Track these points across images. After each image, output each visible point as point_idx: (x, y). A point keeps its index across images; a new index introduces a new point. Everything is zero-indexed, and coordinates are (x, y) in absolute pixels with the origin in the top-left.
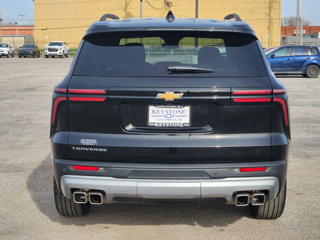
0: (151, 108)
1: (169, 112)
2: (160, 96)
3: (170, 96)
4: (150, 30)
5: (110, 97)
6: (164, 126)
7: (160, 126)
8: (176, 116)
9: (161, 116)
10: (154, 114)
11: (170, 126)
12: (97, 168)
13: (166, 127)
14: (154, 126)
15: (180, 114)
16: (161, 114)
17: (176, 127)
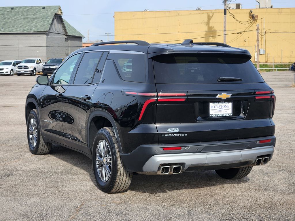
0: (211, 104)
1: (220, 106)
3: (224, 96)
5: (189, 98)
6: (218, 116)
7: (216, 116)
8: (225, 109)
9: (216, 110)
10: (213, 109)
11: (222, 116)
12: (180, 148)
13: (219, 117)
14: (213, 117)
15: (226, 108)
16: (216, 108)
17: (225, 116)
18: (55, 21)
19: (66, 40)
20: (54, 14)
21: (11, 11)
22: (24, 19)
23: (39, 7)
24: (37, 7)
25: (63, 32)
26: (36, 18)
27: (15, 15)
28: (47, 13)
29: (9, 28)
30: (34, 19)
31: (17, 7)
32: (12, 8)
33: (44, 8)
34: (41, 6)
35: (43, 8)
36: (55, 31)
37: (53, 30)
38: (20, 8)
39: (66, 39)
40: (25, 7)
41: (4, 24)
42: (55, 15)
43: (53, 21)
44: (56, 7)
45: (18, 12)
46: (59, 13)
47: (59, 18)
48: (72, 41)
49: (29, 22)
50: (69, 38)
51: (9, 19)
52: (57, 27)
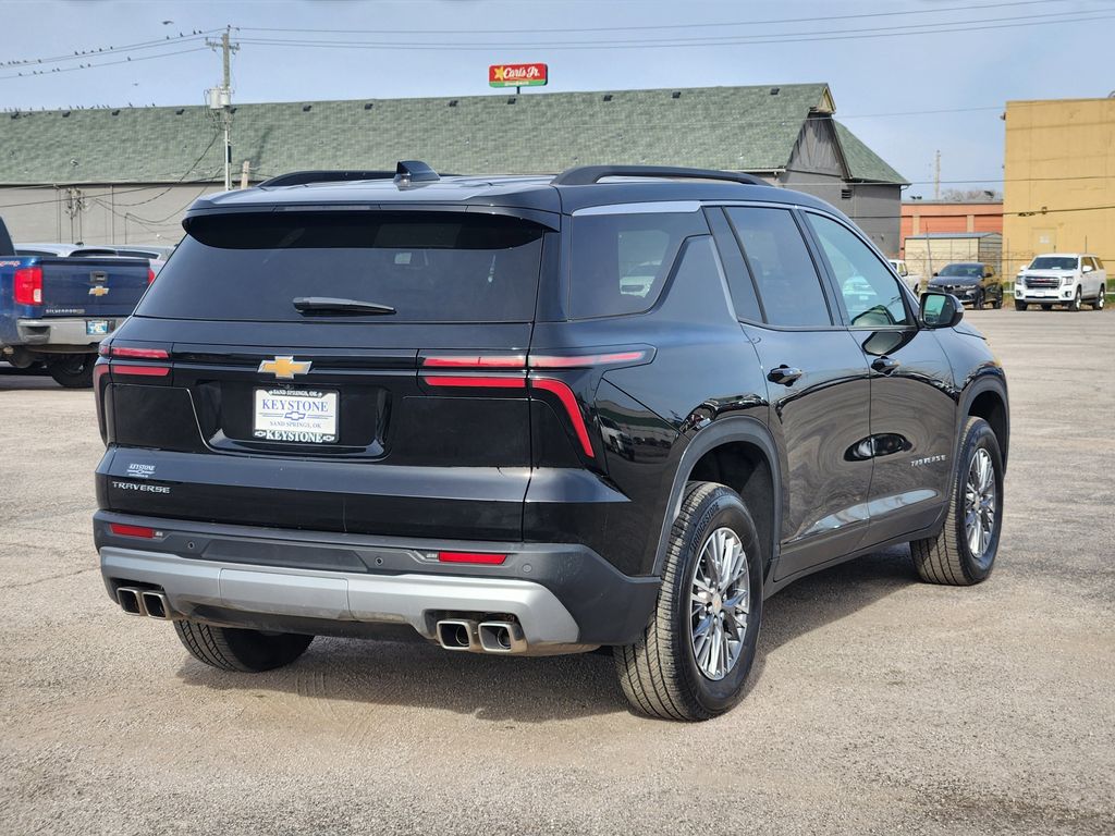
0: (261, 396)
1: (295, 405)
2: (265, 367)
3: (285, 366)
4: (287, 209)
5: (176, 366)
6: (285, 439)
7: (276, 438)
8: (310, 417)
9: (280, 415)
10: (266, 411)
11: (297, 440)
12: (149, 532)
13: (287, 441)
14: (264, 439)
15: (316, 412)
16: (280, 411)
17: (307, 442)
18: (810, 132)
19: (846, 194)
20: (808, 111)
21: (672, 104)
22: (713, 127)
23: (760, 88)
24: (754, 90)
25: (835, 168)
26: (751, 125)
27: (685, 117)
28: (783, 110)
29: (665, 156)
30: (742, 128)
31: (690, 91)
32: (677, 95)
33: (775, 92)
34: (766, 87)
35: (772, 94)
36: (807, 165)
37: (802, 162)
38: (702, 91)
39: (843, 191)
40: (717, 88)
41: (650, 145)
42: (810, 115)
43: (803, 133)
44: (813, 87)
45: (694, 107)
46: (824, 107)
47: (822, 123)
48: (865, 199)
49: (728, 137)
50: (854, 187)
51: (665, 128)
52: (818, 153)
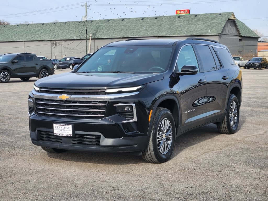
18: (229, 25)
19: (240, 40)
21: (194, 18)
22: (204, 24)
23: (217, 14)
24: (215, 14)
25: (237, 33)
26: (213, 23)
27: (197, 21)
28: (222, 19)
29: (191, 31)
30: (211, 24)
31: (199, 15)
32: (196, 16)
33: (220, 14)
34: (218, 13)
35: (219, 15)
36: (228, 33)
37: (226, 31)
38: (202, 15)
39: (239, 39)
40: (206, 14)
41: (188, 29)
42: (228, 20)
43: (226, 24)
44: (230, 13)
45: (200, 19)
46: (233, 18)
47: (232, 22)
48: (246, 41)
49: (207, 26)
50: (242, 38)
51: (192, 24)
52: (231, 29)
